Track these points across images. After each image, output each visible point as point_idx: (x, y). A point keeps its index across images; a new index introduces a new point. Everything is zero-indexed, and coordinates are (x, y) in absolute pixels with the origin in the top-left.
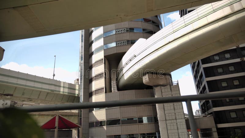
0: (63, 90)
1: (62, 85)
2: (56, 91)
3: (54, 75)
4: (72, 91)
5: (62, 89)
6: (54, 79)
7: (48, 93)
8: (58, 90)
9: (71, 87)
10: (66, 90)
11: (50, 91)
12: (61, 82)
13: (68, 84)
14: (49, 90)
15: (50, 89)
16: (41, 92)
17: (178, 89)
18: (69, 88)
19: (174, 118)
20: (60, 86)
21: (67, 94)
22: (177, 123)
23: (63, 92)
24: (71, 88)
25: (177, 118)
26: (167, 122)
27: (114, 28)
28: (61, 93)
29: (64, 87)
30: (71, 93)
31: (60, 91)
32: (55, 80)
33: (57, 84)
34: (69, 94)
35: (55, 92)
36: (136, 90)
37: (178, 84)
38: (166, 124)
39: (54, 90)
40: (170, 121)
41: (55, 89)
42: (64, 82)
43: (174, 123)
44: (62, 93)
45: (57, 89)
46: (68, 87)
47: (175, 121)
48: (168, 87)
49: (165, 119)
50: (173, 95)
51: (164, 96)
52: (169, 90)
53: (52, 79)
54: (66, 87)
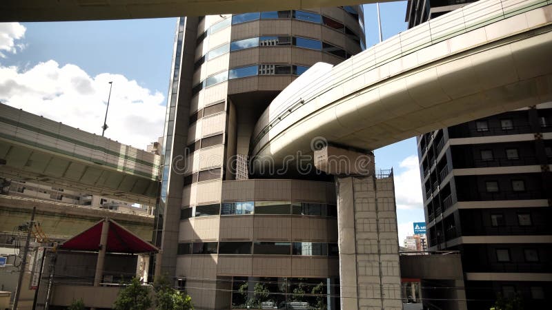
0: (125, 163)
1: (122, 151)
2: (106, 164)
3: (105, 127)
4: (144, 169)
5: (121, 162)
6: (105, 136)
7: (87, 167)
8: (112, 162)
9: (143, 159)
10: (132, 165)
11: (93, 164)
12: (120, 144)
13: (136, 151)
14: (90, 159)
15: (93, 157)
16: (70, 163)
17: (391, 189)
18: (137, 161)
19: (375, 250)
20: (118, 155)
21: (132, 174)
22: (380, 263)
23: (124, 168)
24: (141, 162)
25: (382, 252)
26: (359, 257)
27: (258, 33)
28: (118, 170)
29: (126, 157)
30: (140, 173)
31: (116, 166)
32: (105, 138)
33: (111, 148)
34: (136, 175)
35: (103, 166)
36: (295, 181)
37: (391, 175)
38: (357, 263)
39: (102, 161)
40: (366, 257)
41: (105, 160)
42: (127, 146)
43: (374, 261)
44: (121, 171)
45: (110, 159)
46: (135, 157)
47: (376, 257)
48: (370, 180)
49: (354, 252)
50: (379, 200)
51: (357, 201)
52: (371, 187)
53: (100, 136)
54: (132, 159)
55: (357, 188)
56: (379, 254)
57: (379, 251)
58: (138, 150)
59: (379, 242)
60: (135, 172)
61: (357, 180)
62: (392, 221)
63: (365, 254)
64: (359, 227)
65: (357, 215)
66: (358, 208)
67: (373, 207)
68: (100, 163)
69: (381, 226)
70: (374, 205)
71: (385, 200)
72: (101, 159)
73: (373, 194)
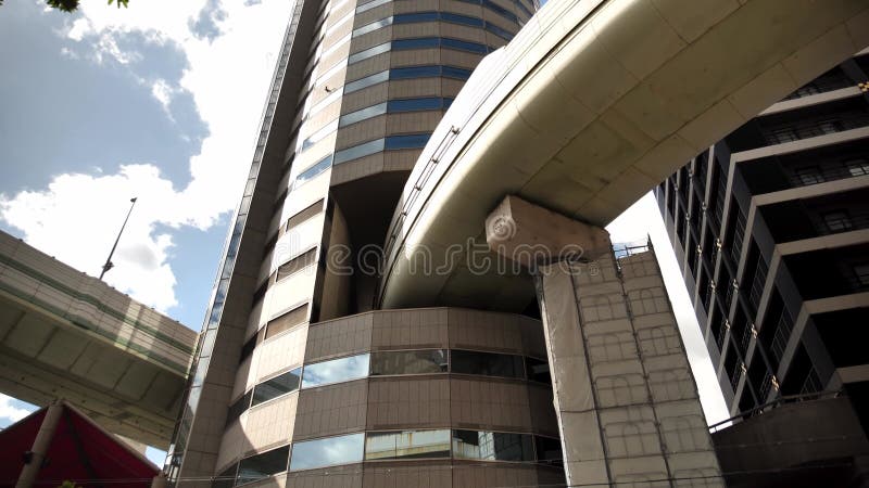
0: (133, 336)
1: (132, 313)
2: (97, 330)
3: (108, 266)
4: (175, 355)
5: (125, 332)
6: (104, 280)
7: (57, 329)
8: (108, 328)
9: (173, 335)
10: (147, 342)
11: (69, 323)
12: (130, 299)
13: (159, 318)
14: (65, 315)
15: (72, 312)
16: (24, 313)
17: (654, 271)
18: (159, 336)
19: (640, 395)
20: (121, 317)
21: (145, 357)
22: (657, 425)
23: (130, 344)
24: (171, 342)
25: (657, 399)
26: (606, 417)
27: (385, 95)
28: (117, 345)
29: (137, 325)
30: (166, 361)
31: (114, 337)
32: (105, 284)
33: (113, 304)
34: (152, 361)
35: (89, 332)
36: (454, 311)
37: (650, 245)
38: (602, 430)
39: (90, 322)
40: (620, 416)
41: (96, 323)
42: (143, 307)
43: (642, 421)
44: (124, 348)
45: (106, 322)
46: (156, 329)
47: (648, 412)
48: (606, 260)
49: (592, 405)
50: (632, 296)
51: (584, 302)
52: (610, 273)
53: (96, 279)
54: (146, 329)
55: (581, 277)
56: (651, 403)
57: (650, 397)
59: (646, 378)
60: (151, 354)
61: (579, 266)
62: (668, 331)
63: (617, 407)
64: (595, 352)
65: (589, 330)
66: (589, 314)
67: (621, 310)
68: (81, 324)
69: (646, 346)
70: (623, 307)
71: (645, 294)
72: (89, 317)
73: (616, 286)
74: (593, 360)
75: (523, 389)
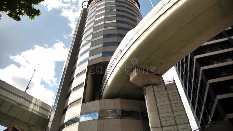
0: (34, 107)
1: (34, 101)
2: (24, 106)
3: (27, 88)
4: (45, 113)
5: (32, 106)
7: (13, 105)
8: (27, 105)
9: (44, 107)
10: (37, 109)
11: (16, 104)
12: (33, 97)
13: (41, 102)
14: (15, 102)
15: (17, 101)
16: (4, 101)
18: (41, 107)
19: (173, 122)
20: (31, 102)
21: (37, 113)
23: (33, 110)
24: (44, 109)
25: (178, 123)
26: (164, 129)
28: (29, 110)
29: (35, 104)
30: (42, 114)
31: (28, 108)
32: (26, 93)
33: (28, 99)
35: (22, 107)
37: (174, 81)
39: (22, 104)
40: (168, 128)
41: (23, 104)
42: (37, 99)
43: (174, 130)
44: (31, 111)
45: (26, 104)
46: (40, 105)
47: (175, 127)
48: (162, 85)
49: (160, 126)
50: (170, 95)
51: (157, 97)
52: (164, 89)
53: (24, 92)
54: (37, 105)
55: (156, 90)
56: (176, 125)
57: (176, 123)
58: (42, 102)
59: (175, 117)
60: (39, 113)
61: (155, 87)
62: (180, 104)
63: (167, 126)
64: (160, 111)
65: (158, 104)
66: (158, 100)
67: (167, 99)
68: (20, 104)
69: (174, 108)
70: (167, 98)
71: (173, 94)
72: (22, 102)
73: (166, 92)
74: (160, 113)
75: (141, 121)
